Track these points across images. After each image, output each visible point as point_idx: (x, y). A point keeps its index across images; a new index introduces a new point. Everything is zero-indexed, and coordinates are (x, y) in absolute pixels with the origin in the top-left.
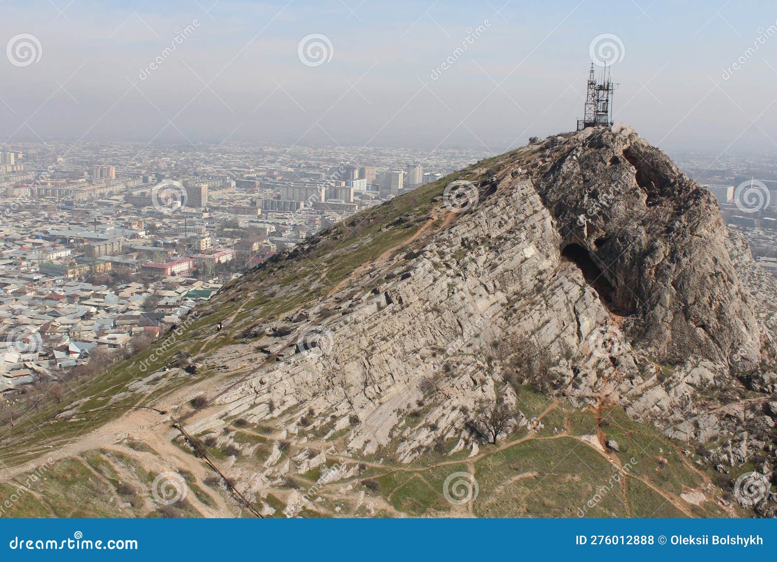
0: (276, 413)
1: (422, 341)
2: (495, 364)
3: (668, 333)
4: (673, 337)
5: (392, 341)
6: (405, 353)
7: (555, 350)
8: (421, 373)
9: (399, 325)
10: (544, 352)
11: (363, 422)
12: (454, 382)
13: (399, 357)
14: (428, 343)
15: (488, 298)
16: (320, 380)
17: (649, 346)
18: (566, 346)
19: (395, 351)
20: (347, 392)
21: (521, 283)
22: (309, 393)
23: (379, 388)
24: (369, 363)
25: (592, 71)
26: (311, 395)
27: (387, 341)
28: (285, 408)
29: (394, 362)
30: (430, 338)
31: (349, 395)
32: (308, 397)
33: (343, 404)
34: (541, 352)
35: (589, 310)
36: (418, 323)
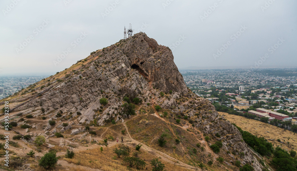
0: (46, 113)
1: (97, 89)
2: (121, 96)
3: (165, 85)
4: (167, 86)
5: (87, 88)
6: (92, 92)
7: (137, 91)
8: (99, 99)
9: (89, 83)
10: (134, 92)
11: (82, 114)
12: (111, 101)
13: (91, 93)
14: (99, 90)
15: (114, 78)
16: (63, 101)
17: (161, 89)
18: (139, 91)
19: (89, 91)
20: (74, 105)
21: (123, 74)
22: (59, 106)
23: (86, 103)
24: (81, 95)
25: (125, 29)
26: (60, 106)
27: (86, 88)
28: (49, 111)
29: (90, 95)
30: (100, 88)
31: (75, 106)
32: (58, 107)
33: (73, 109)
34: (133, 92)
35: (143, 81)
36: (95, 83)
